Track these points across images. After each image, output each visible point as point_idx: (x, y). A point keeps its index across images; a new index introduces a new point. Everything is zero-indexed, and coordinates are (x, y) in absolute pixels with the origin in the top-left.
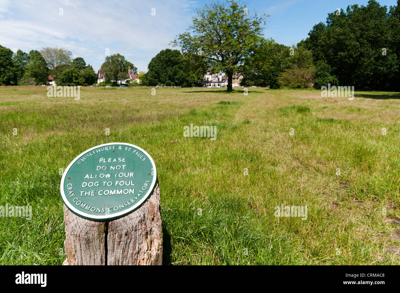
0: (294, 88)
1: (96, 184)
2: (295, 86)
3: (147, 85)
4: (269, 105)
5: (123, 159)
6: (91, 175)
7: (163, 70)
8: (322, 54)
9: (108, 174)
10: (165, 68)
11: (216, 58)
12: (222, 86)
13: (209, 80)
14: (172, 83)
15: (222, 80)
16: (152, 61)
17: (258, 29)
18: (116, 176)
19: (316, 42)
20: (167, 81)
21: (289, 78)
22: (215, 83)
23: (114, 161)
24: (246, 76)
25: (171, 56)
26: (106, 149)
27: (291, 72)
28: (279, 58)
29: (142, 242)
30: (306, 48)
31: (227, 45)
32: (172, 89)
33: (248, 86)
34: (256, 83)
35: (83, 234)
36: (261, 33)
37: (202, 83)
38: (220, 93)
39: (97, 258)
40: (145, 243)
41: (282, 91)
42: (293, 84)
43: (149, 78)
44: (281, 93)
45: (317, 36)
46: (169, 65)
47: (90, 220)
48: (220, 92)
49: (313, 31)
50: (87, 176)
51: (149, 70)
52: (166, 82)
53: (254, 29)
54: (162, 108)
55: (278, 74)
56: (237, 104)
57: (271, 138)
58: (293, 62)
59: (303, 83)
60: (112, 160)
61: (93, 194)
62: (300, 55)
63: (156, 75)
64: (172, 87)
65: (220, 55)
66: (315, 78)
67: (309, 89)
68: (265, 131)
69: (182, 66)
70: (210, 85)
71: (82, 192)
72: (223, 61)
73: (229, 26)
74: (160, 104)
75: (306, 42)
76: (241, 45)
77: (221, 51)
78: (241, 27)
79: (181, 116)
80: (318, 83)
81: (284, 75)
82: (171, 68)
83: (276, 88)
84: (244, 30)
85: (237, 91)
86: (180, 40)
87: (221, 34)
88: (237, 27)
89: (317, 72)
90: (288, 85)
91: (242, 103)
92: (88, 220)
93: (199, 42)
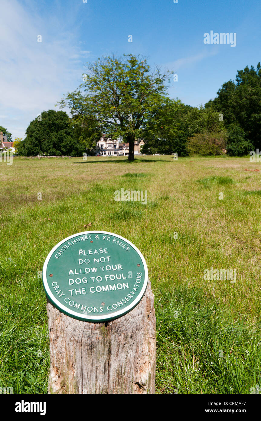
0: (205, 155)
1: (84, 280)
2: (206, 153)
3: (25, 154)
4: (184, 177)
5: (105, 250)
6: (75, 270)
7: (45, 136)
8: (234, 116)
9: (94, 268)
10: (48, 133)
11: (113, 121)
12: (119, 154)
13: (104, 147)
14: (58, 152)
15: (119, 147)
16: (31, 125)
17: (162, 87)
18: (103, 269)
19: (227, 103)
20: (51, 150)
21: (199, 144)
22: (110, 150)
23: (95, 252)
24: (148, 142)
25: (55, 118)
26: (82, 239)
27: (201, 137)
28: (186, 120)
29: (143, 344)
30: (215, 109)
31: (126, 106)
32: (59, 159)
33: (151, 153)
34: (160, 149)
35: (86, 339)
36: (165, 92)
37: (94, 151)
38: (120, 163)
39: (100, 365)
40: (145, 344)
41: (192, 159)
42: (204, 151)
43: (27, 146)
44: (192, 161)
45: (226, 96)
46: (53, 130)
47: (88, 322)
48: (119, 161)
49: (222, 90)
50: (71, 272)
51: (28, 136)
52: (49, 151)
53: (157, 87)
54: (55, 184)
55: (186, 139)
56: (146, 176)
57: (199, 215)
58: (202, 125)
59: (215, 150)
60: (93, 251)
61: (84, 292)
62: (209, 117)
63: (36, 142)
64: (59, 156)
65: (118, 118)
66: (228, 143)
67: (222, 156)
68: (190, 207)
69: (70, 131)
70: (105, 154)
71: (71, 290)
72: (122, 125)
73: (128, 84)
74: (50, 178)
75: (215, 102)
76: (142, 107)
77: (119, 112)
78: (142, 85)
79: (85, 194)
80: (232, 149)
81: (193, 140)
82: (56, 134)
83: (184, 156)
84: (146, 88)
85: (141, 160)
86: (69, 101)
87: (118, 92)
88: (137, 85)
89: (229, 137)
90: (198, 151)
91: (152, 175)
92: (86, 322)
93: (92, 102)
